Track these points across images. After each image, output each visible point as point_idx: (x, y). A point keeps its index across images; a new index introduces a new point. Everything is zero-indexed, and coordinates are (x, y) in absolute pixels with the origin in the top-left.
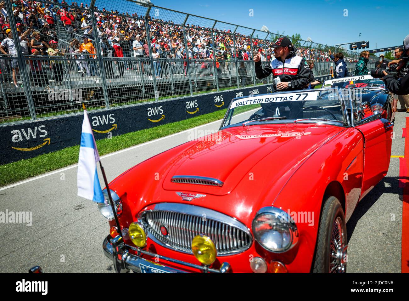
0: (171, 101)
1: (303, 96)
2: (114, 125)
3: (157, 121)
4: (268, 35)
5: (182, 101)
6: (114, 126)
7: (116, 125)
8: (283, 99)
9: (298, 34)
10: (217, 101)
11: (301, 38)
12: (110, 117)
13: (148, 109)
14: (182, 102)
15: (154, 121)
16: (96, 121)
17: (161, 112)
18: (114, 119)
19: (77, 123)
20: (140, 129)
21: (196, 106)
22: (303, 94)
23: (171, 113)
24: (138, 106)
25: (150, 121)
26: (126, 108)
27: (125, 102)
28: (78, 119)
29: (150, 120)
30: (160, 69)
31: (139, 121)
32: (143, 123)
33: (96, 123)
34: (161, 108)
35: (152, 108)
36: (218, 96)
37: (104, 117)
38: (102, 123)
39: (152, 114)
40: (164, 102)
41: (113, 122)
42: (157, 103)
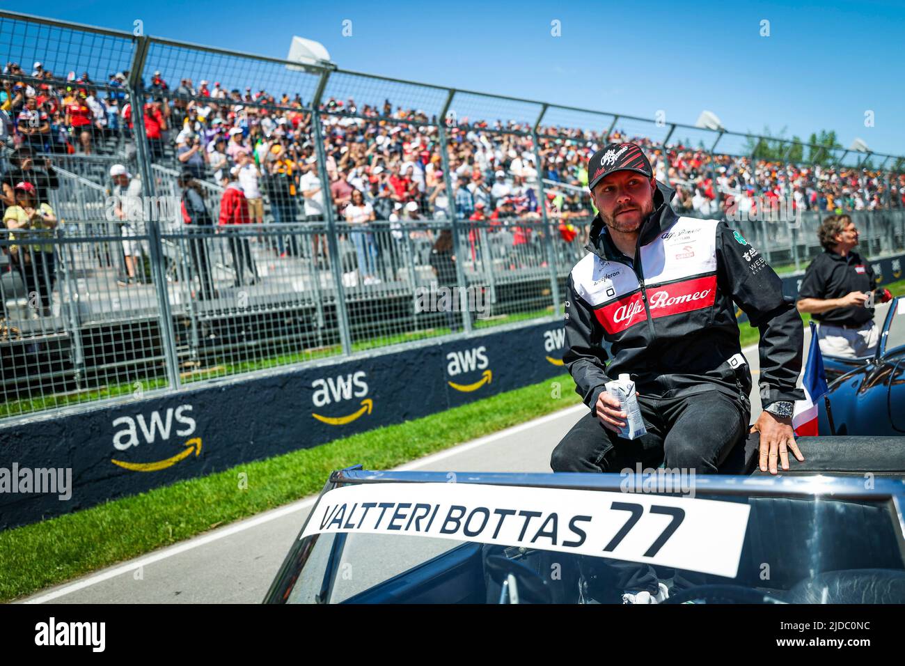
0: (395, 355)
1: (652, 525)
2: (192, 441)
3: (344, 420)
4: (719, 139)
5: (433, 351)
6: (190, 446)
7: (198, 441)
8: (536, 524)
9: (828, 132)
10: (553, 347)
11: (839, 141)
12: (178, 416)
13: (315, 384)
14: (434, 354)
15: (333, 421)
16: (125, 432)
17: (361, 389)
18: (191, 422)
19: (57, 442)
20: (282, 452)
21: (481, 366)
22: (655, 509)
23: (394, 392)
24: (280, 377)
25: (322, 423)
26: (236, 386)
27: (236, 365)
28: (60, 429)
29: (320, 418)
30: (374, 253)
31: (281, 425)
32: (294, 430)
33: (125, 439)
34: (360, 379)
35: (330, 381)
36: (556, 329)
37: (155, 416)
38: (150, 438)
39: (327, 400)
40: (371, 359)
41: (188, 432)
42: (345, 364)
